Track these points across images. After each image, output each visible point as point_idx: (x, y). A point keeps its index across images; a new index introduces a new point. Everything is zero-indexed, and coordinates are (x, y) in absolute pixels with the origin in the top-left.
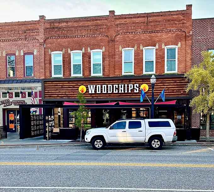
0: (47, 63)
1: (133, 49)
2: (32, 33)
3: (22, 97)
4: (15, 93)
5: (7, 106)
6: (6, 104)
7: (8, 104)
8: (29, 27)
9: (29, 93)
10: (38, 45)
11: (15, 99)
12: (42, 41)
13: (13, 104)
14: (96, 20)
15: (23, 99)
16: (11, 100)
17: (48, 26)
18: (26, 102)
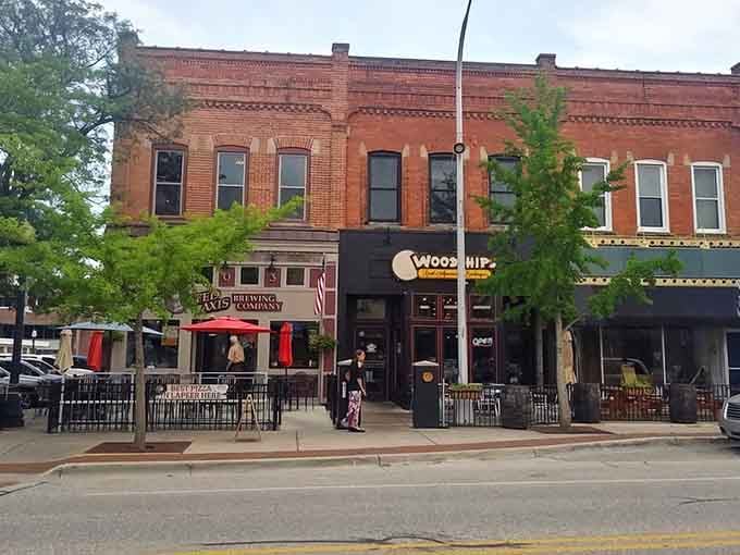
0: (353, 183)
1: (608, 162)
2: (309, 90)
3: (268, 284)
4: (243, 269)
5: (212, 311)
6: (210, 306)
7: (216, 306)
8: (299, 72)
9: (290, 271)
10: (327, 126)
11: (239, 287)
12: (342, 117)
13: (233, 306)
14: (506, 75)
15: (272, 290)
16: (226, 292)
17: (360, 76)
18: (279, 300)
